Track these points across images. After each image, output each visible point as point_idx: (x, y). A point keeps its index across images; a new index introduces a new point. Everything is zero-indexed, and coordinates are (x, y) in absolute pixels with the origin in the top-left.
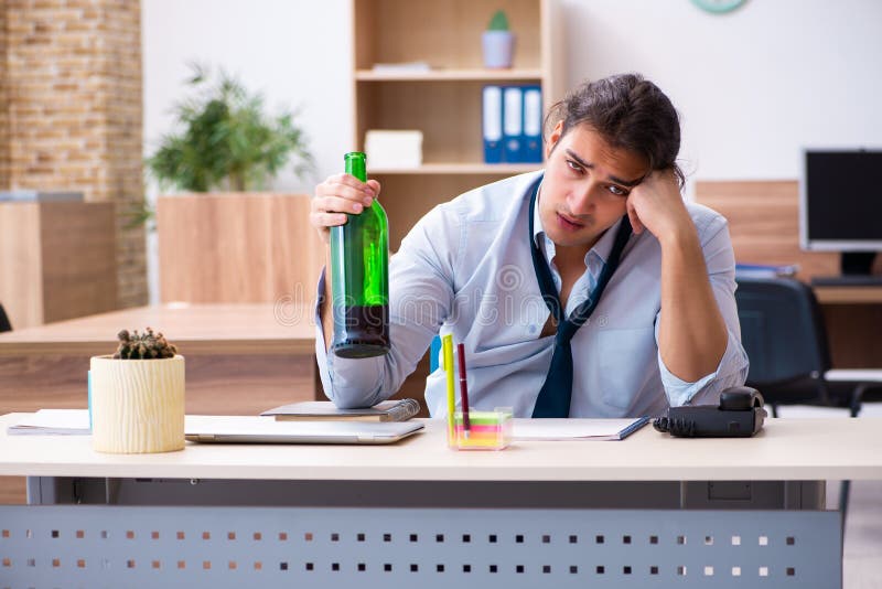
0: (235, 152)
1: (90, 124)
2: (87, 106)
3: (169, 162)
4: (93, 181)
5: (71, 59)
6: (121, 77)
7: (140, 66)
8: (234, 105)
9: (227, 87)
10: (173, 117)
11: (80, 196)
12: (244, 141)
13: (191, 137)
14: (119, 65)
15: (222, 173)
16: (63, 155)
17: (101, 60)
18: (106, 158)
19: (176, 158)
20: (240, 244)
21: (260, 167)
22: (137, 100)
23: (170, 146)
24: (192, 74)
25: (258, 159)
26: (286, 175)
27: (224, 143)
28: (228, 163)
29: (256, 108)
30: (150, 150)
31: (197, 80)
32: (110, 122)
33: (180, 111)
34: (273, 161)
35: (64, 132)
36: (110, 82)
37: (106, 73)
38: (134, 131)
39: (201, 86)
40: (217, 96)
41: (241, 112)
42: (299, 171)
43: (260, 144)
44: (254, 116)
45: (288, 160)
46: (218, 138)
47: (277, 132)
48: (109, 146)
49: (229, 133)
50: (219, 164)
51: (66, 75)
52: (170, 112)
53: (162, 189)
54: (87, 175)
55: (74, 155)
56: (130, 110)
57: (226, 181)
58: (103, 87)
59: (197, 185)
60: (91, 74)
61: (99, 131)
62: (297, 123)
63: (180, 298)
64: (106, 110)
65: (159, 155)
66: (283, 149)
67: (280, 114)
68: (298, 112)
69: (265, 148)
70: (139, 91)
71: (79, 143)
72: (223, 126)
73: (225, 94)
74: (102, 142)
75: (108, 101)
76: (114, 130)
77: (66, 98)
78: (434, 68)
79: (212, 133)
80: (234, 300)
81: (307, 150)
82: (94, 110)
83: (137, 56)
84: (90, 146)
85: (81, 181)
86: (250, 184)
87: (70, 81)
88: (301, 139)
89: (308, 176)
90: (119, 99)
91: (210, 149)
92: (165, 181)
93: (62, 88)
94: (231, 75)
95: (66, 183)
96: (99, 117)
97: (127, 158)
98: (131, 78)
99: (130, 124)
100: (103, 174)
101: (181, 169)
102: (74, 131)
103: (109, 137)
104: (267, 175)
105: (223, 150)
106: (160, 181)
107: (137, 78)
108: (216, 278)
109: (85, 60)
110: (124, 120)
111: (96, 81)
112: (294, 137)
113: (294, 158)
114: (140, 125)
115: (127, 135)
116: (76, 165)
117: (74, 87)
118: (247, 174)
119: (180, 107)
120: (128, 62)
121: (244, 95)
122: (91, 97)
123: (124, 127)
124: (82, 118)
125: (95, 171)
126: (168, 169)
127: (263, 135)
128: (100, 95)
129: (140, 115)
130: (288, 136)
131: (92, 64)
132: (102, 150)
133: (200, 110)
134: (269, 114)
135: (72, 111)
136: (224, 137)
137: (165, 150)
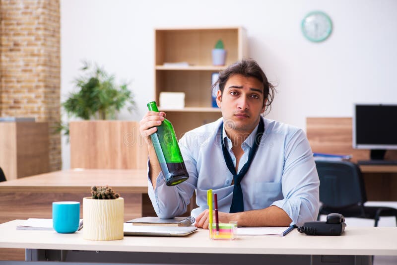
0: (102, 101)
1: (37, 87)
2: (36, 79)
3: (72, 105)
4: (38, 113)
5: (29, 58)
6: (51, 66)
7: (59, 62)
8: (102, 80)
9: (98, 72)
10: (74, 84)
11: (33, 119)
12: (106, 96)
13: (81, 94)
14: (50, 61)
15: (96, 110)
16: (25, 101)
17: (42, 59)
18: (44, 102)
19: (75, 103)
20: (106, 143)
21: (113, 107)
22: (58, 77)
23: (73, 97)
24: (83, 66)
25: (112, 104)
26: (124, 111)
27: (97, 97)
28: (99, 105)
29: (111, 82)
30: (64, 99)
31: (85, 68)
32: (46, 87)
33: (77, 82)
34: (118, 105)
35: (26, 90)
36: (46, 68)
37: (45, 65)
38: (57, 90)
39: (87, 71)
40: (94, 76)
41: (105, 84)
42: (130, 109)
43: (112, 97)
44: (110, 85)
45: (125, 104)
46: (94, 94)
47: (120, 92)
48: (46, 97)
49: (99, 92)
50: (95, 106)
51: (27, 65)
52: (73, 82)
53: (69, 116)
54: (36, 110)
55: (30, 101)
56: (55, 81)
57: (97, 114)
58: (43, 71)
59: (85, 116)
60: (38, 65)
61: (41, 91)
62: (129, 88)
63: (79, 166)
64: (45, 81)
65: (68, 101)
66: (123, 100)
67: (122, 84)
68: (130, 83)
69: (115, 99)
70: (59, 73)
71: (33, 95)
72: (96, 89)
73: (97, 75)
74: (43, 95)
75: (45, 77)
76: (48, 90)
77: (27, 76)
78: (191, 65)
79: (92, 92)
80: (104, 168)
81: (133, 100)
82: (39, 81)
83: (58, 57)
84: (37, 97)
85: (33, 112)
86: (108, 115)
87: (29, 68)
88: (131, 95)
89: (133, 111)
90: (50, 76)
91: (90, 99)
92: (70, 113)
93: (25, 71)
94: (100, 66)
95: (26, 113)
96: (42, 84)
97: (53, 103)
98: (55, 67)
99: (55, 87)
100: (43, 110)
101: (77, 108)
102: (30, 90)
103: (45, 93)
104: (116, 111)
105: (96, 100)
106: (68, 113)
107: (58, 67)
108: (96, 158)
109: (36, 59)
110: (52, 85)
111: (40, 68)
112: (128, 95)
113: (127, 103)
114: (59, 88)
115: (53, 92)
116: (30, 105)
117: (31, 71)
118: (107, 110)
119: (77, 80)
120: (55, 60)
121: (106, 75)
122: (38, 75)
123: (53, 90)
124: (34, 85)
125: (39, 108)
126: (72, 108)
127: (114, 93)
128: (42, 75)
129: (59, 83)
130: (125, 94)
131: (38, 60)
132: (42, 99)
133: (86, 81)
134: (117, 84)
135: (30, 81)
136: (97, 94)
137: (70, 99)
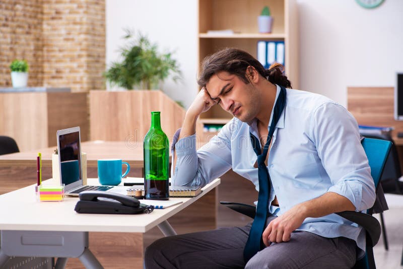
0: (145, 70)
1: (80, 56)
2: (78, 48)
3: (115, 74)
4: (80, 83)
5: (72, 26)
6: (95, 35)
7: (105, 30)
8: (144, 48)
9: (142, 40)
10: (119, 54)
11: (69, 89)
12: (149, 66)
13: (125, 63)
14: (93, 29)
15: (139, 80)
16: (67, 70)
17: (85, 27)
18: (86, 72)
19: (118, 73)
21: (157, 77)
22: (103, 45)
23: (115, 67)
24: (126, 34)
25: (156, 73)
26: (169, 81)
27: (140, 66)
28: (142, 75)
29: (154, 50)
30: (108, 67)
31: (128, 37)
32: (89, 56)
33: (122, 50)
34: (162, 74)
35: (68, 60)
36: (89, 37)
37: (87, 33)
38: (101, 60)
39: (129, 40)
40: (137, 44)
41: (148, 52)
42: (175, 79)
43: (157, 67)
44: (153, 53)
45: (169, 74)
46: (137, 63)
47: (165, 61)
48: (88, 67)
49: (142, 61)
50: (137, 75)
51: (69, 34)
52: (117, 51)
53: (111, 87)
54: (78, 80)
55: (72, 71)
56: (99, 50)
57: (142, 83)
58: (86, 40)
59: (128, 85)
60: (80, 34)
61: (84, 60)
62: (173, 57)
63: (100, 139)
64: (87, 50)
65: (110, 71)
66: (167, 68)
67: (166, 53)
68: (175, 52)
69: (159, 68)
70: (104, 41)
71: (75, 65)
72: (139, 58)
73: (141, 43)
74: (85, 65)
75: (88, 46)
76: (91, 59)
77: (69, 44)
78: (235, 32)
79: (134, 61)
80: (126, 140)
81: (179, 70)
82: (82, 50)
83: (103, 26)
84: (79, 67)
85: (75, 83)
86: (152, 85)
87: (71, 37)
88: (176, 65)
89: (178, 81)
90: (94, 45)
91: (133, 68)
92: (113, 83)
93: (67, 40)
94: (144, 34)
95: (68, 83)
96: (84, 53)
97: (97, 72)
98: (99, 35)
99: (99, 56)
100: (85, 79)
101: (120, 78)
102: (72, 59)
103: (88, 63)
104: (160, 81)
105: (139, 69)
106: (111, 83)
107: (103, 36)
108: (117, 130)
109: (78, 27)
110: (96, 54)
111: (83, 36)
112: (173, 64)
113: (172, 73)
114: (104, 57)
115: (97, 62)
116: (73, 75)
117: (73, 40)
118: (151, 80)
119: (122, 49)
120: (98, 28)
121: (149, 44)
122: (80, 44)
123: (96, 58)
124: (76, 54)
125: (81, 78)
126: (114, 77)
127: (158, 62)
128: (85, 43)
129: (104, 52)
130: (169, 63)
131: (80, 29)
132: (85, 68)
133: (129, 49)
134: (161, 52)
135: (71, 50)
136: (140, 63)
137: (113, 68)
